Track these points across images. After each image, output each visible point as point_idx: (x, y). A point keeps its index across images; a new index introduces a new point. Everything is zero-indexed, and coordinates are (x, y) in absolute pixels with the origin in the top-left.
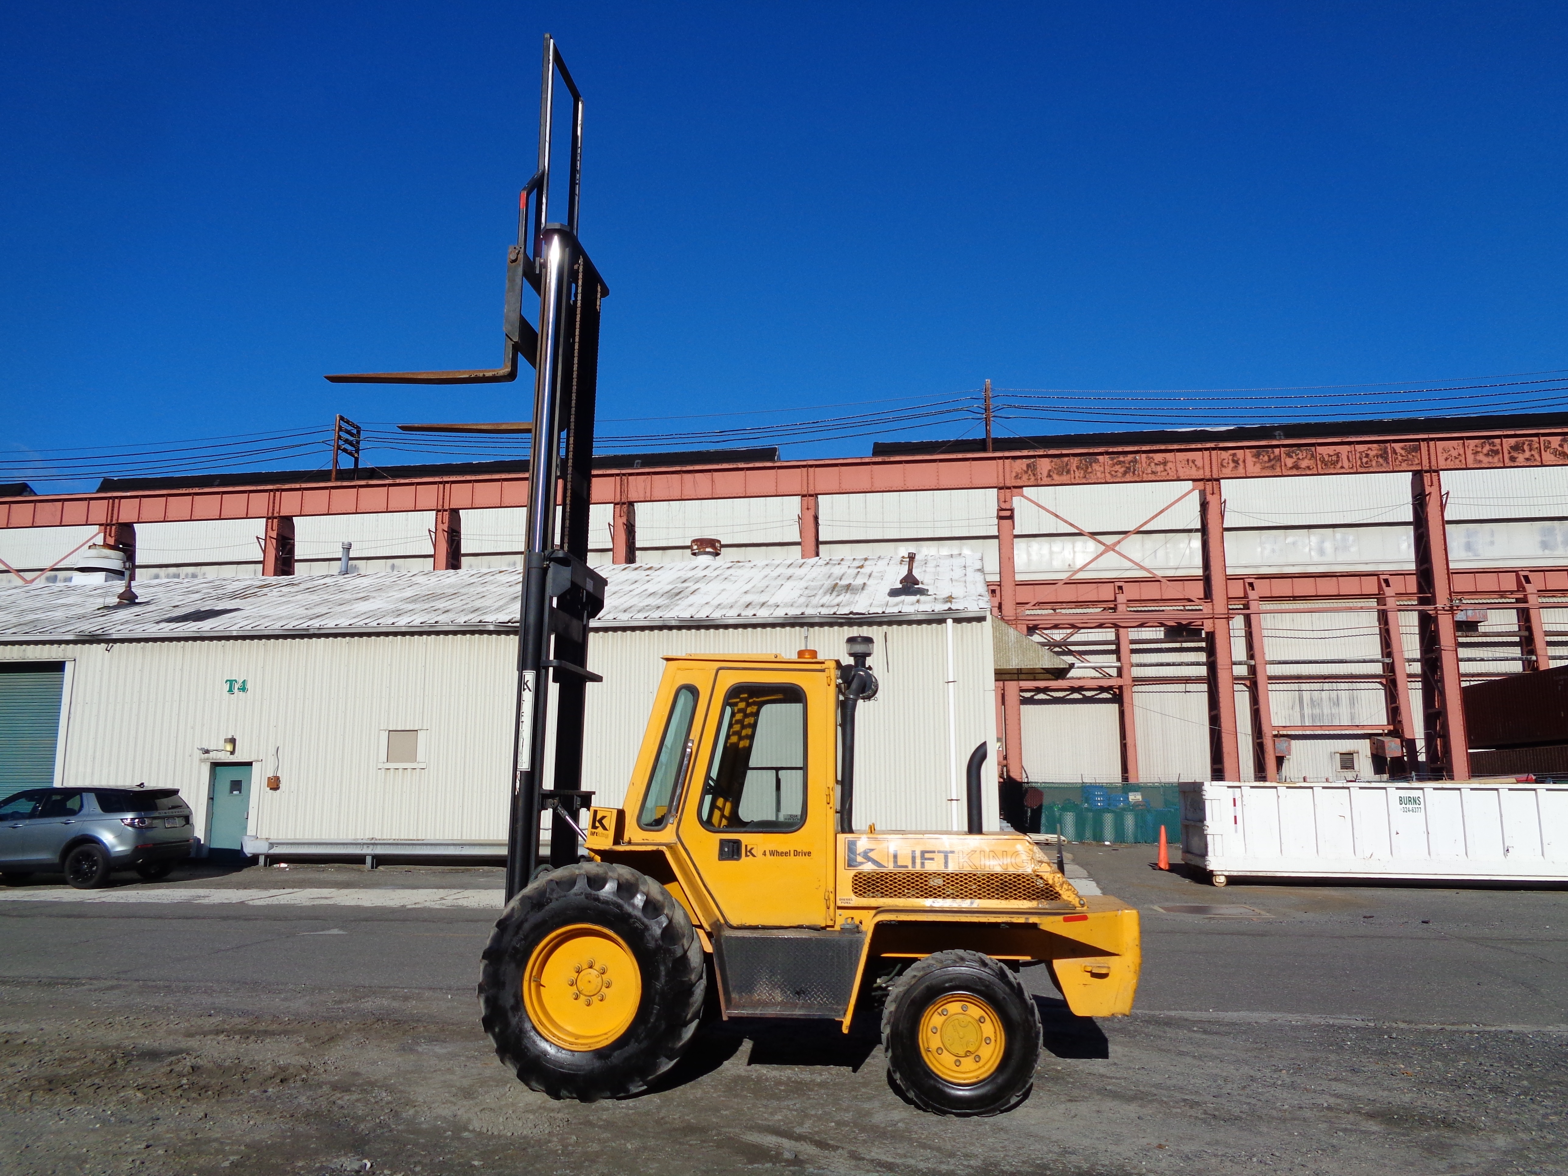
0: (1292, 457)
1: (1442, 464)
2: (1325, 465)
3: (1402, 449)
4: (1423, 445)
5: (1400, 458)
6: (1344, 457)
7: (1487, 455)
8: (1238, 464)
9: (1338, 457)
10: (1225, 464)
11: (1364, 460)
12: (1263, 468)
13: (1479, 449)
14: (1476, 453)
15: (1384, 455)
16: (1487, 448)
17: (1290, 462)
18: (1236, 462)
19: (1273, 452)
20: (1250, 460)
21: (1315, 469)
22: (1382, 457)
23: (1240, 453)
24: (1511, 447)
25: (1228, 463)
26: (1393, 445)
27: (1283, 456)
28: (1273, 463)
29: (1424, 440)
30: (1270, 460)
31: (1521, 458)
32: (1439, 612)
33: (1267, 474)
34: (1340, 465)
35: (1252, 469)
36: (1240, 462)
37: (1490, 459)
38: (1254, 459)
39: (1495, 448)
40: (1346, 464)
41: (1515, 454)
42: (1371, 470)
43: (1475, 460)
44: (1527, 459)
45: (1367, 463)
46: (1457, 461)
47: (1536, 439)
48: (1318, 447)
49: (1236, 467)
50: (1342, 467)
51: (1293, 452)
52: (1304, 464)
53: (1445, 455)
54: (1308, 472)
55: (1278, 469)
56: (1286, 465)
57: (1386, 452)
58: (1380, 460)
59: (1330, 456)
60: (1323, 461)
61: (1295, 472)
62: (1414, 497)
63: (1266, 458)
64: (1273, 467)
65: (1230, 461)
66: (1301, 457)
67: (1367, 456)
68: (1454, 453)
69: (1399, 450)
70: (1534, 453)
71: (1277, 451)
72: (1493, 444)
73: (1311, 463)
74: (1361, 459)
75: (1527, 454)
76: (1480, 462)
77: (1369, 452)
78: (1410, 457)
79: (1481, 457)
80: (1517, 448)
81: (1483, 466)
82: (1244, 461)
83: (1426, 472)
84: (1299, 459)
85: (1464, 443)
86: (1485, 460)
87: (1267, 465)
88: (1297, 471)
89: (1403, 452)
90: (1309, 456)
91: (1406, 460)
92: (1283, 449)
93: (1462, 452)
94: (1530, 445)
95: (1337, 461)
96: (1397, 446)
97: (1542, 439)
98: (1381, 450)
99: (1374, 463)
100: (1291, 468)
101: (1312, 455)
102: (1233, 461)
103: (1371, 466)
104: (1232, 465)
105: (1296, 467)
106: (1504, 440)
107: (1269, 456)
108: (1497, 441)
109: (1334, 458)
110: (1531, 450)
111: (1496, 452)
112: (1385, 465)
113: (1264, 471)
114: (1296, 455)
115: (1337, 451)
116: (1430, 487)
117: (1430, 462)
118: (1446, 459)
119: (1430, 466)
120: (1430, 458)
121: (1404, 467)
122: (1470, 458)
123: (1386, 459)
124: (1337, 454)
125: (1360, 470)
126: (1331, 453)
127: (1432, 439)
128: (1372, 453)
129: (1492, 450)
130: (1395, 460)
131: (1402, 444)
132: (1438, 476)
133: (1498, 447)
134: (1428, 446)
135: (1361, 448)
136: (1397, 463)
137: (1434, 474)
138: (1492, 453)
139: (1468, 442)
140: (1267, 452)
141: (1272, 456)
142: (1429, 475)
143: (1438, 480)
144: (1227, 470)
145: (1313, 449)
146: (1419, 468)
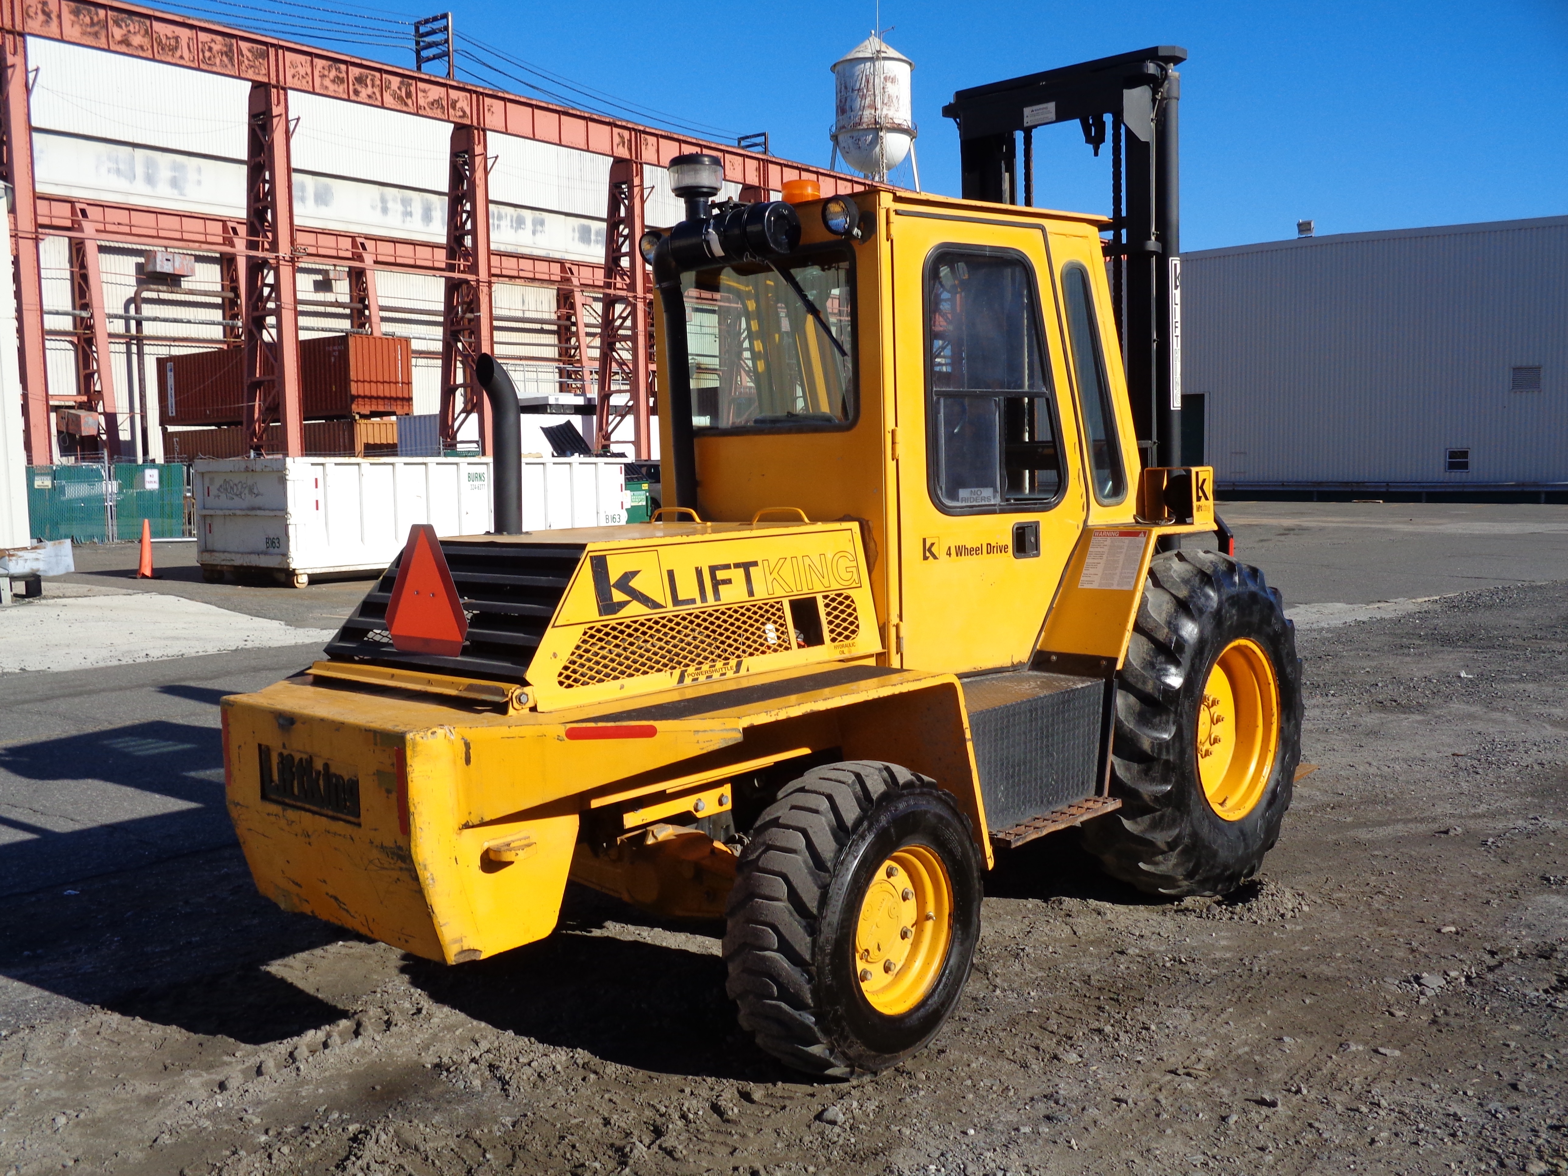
0: (120, 27)
1: (290, 82)
2: (163, 49)
3: (249, 50)
4: (272, 51)
5: (246, 62)
6: (184, 43)
7: (333, 81)
8: (50, 18)
9: (177, 42)
10: (31, 14)
11: (207, 54)
12: (84, 33)
13: (326, 73)
14: (323, 76)
15: (228, 53)
16: (333, 73)
17: (118, 33)
18: (47, 15)
19: (97, 14)
20: (67, 16)
21: (150, 51)
22: (227, 56)
23: (53, 3)
24: (356, 78)
25: (36, 13)
26: (240, 43)
27: (110, 22)
28: (96, 28)
29: (273, 45)
30: (92, 24)
31: (364, 93)
32: (281, 262)
33: (89, 43)
34: (178, 53)
35: (71, 31)
36: (54, 16)
37: (335, 87)
38: (72, 17)
39: (341, 76)
40: (186, 54)
41: (358, 87)
42: (215, 69)
43: (322, 85)
44: (369, 97)
45: (209, 59)
46: (304, 81)
47: (378, 75)
48: (154, 23)
49: (47, 22)
50: (182, 57)
51: (122, 20)
52: (137, 40)
53: (293, 71)
54: (141, 54)
55: (103, 40)
56: (113, 37)
57: (231, 50)
58: (225, 58)
59: (168, 38)
60: (160, 43)
61: (124, 49)
62: (253, 116)
63: (87, 20)
64: (96, 35)
65: (39, 12)
66: (131, 28)
67: (210, 49)
68: (302, 71)
69: (245, 52)
70: (377, 90)
71: (102, 12)
72: (338, 70)
73: (146, 42)
74: (203, 52)
75: (370, 90)
76: (327, 88)
77: (213, 45)
78: (257, 63)
79: (327, 82)
80: (360, 80)
81: (329, 93)
82: (59, 16)
83: (274, 87)
84: (129, 32)
85: (312, 62)
86: (332, 87)
87: (89, 30)
88: (126, 48)
89: (249, 55)
90: (142, 32)
91: (252, 67)
92: (109, 13)
93: (309, 72)
94: (372, 80)
95: (176, 48)
96: (244, 45)
97: (384, 76)
98: (226, 45)
99: (218, 61)
100: (120, 42)
101: (146, 31)
102: (44, 12)
103: (215, 64)
104: (41, 17)
105: (125, 42)
106: (350, 68)
107: (91, 19)
108: (343, 67)
109: (173, 42)
110: (373, 86)
111: (342, 81)
112: (229, 66)
113: (85, 37)
114: (127, 26)
115: (177, 34)
116: (274, 107)
117: (277, 76)
118: (294, 76)
119: (278, 81)
120: (277, 71)
121: (250, 74)
122: (317, 80)
123: (231, 60)
124: (177, 38)
125: (202, 66)
126: (170, 35)
127: (282, 47)
128: (216, 47)
129: (338, 77)
130: (240, 63)
131: (249, 45)
132: (286, 95)
133: (344, 75)
134: (277, 55)
135: (203, 37)
136: (244, 68)
137: (281, 92)
138: (338, 80)
139: (316, 60)
140: (89, 12)
141: (95, 19)
142: (274, 91)
143: (286, 100)
144: (34, 25)
145: (148, 22)
146: (266, 80)
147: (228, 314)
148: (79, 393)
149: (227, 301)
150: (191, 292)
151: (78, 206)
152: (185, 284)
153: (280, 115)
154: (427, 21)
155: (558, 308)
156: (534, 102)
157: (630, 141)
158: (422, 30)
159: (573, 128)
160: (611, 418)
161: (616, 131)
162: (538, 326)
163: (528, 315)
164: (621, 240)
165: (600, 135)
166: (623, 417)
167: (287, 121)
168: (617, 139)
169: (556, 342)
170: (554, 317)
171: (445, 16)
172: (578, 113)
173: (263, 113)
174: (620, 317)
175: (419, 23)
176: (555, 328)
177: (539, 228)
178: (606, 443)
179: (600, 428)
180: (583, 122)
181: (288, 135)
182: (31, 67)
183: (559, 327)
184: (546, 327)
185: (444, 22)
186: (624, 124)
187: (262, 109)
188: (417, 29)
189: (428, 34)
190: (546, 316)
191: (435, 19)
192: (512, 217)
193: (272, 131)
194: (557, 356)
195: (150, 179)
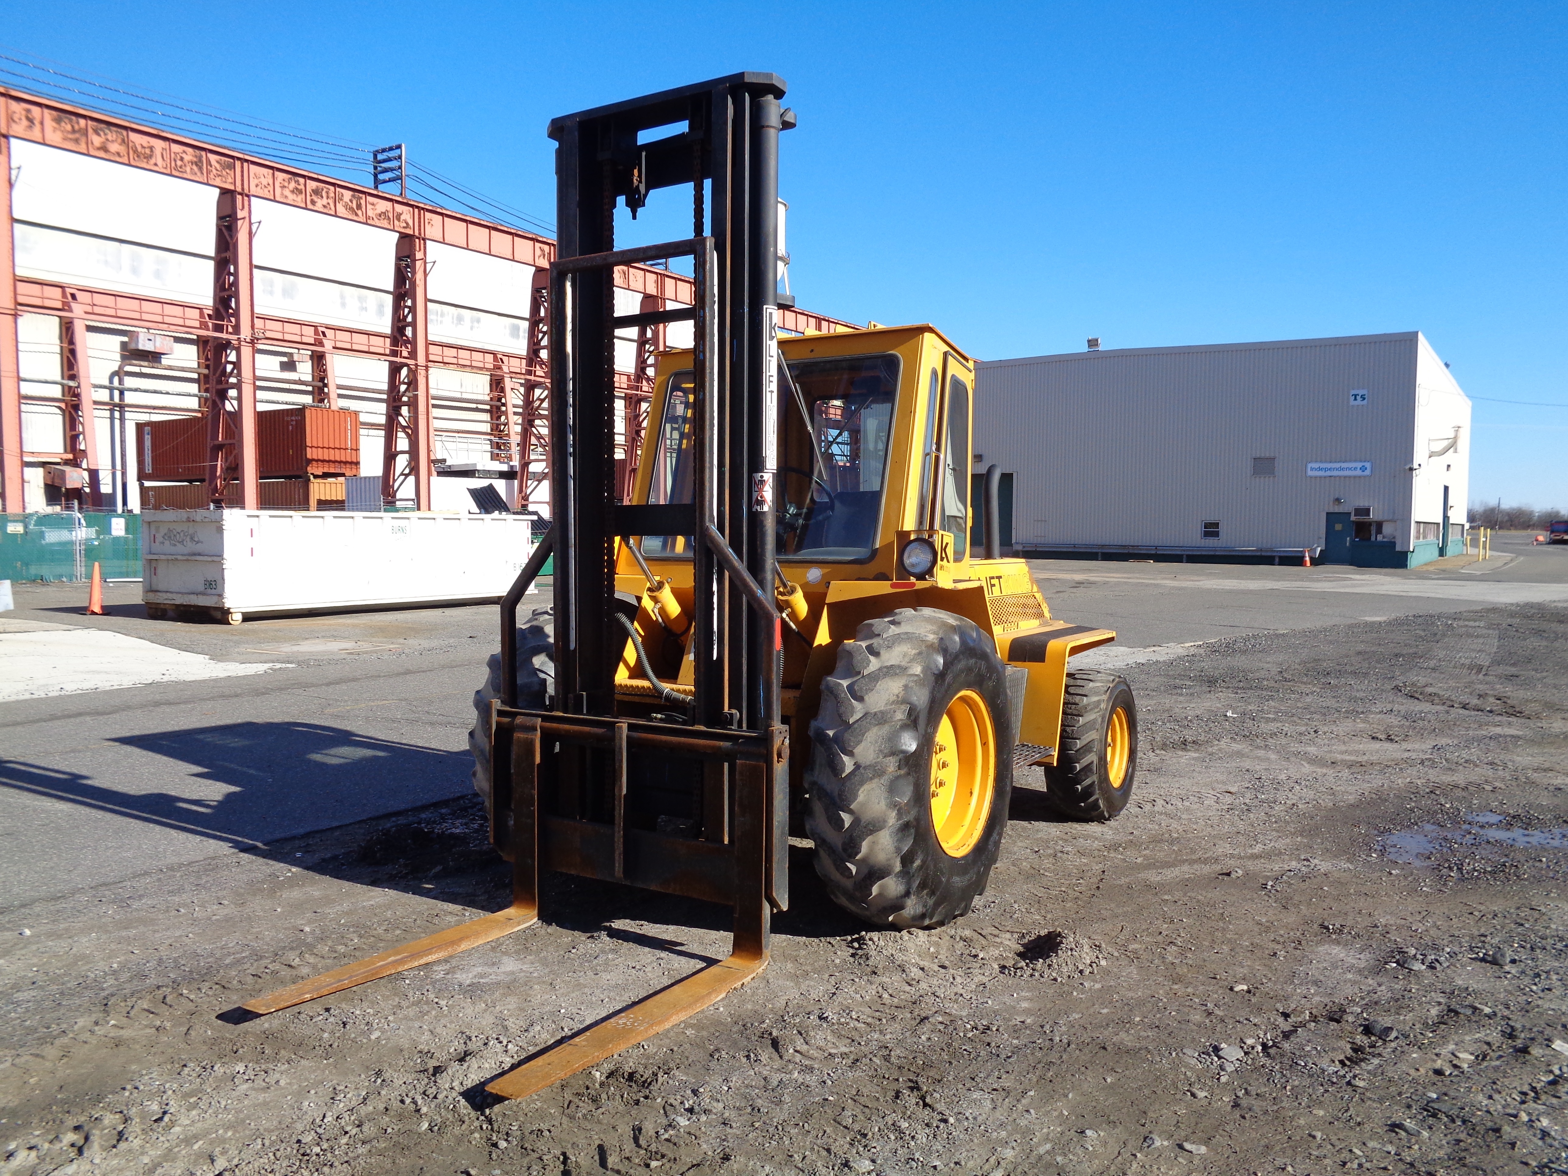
0: (99, 135)
1: (253, 190)
2: (138, 156)
3: (218, 162)
4: (238, 164)
5: (214, 171)
6: (158, 152)
7: (293, 192)
8: (33, 123)
9: (152, 151)
10: (15, 119)
11: (179, 163)
12: (65, 139)
13: (286, 184)
14: (283, 187)
15: (198, 163)
16: (293, 185)
17: (97, 140)
18: (30, 120)
19: (78, 123)
20: (49, 124)
21: (126, 158)
22: (197, 165)
23: (36, 111)
24: (313, 190)
25: (20, 119)
26: (209, 155)
27: (90, 131)
28: (77, 135)
29: (239, 159)
30: (74, 131)
31: (320, 203)
32: (242, 343)
33: (69, 147)
34: (153, 161)
35: (54, 137)
36: (37, 122)
37: (294, 197)
38: (54, 124)
39: (299, 187)
40: (160, 162)
41: (315, 198)
42: (185, 176)
43: (282, 194)
44: (324, 206)
45: (181, 167)
46: (266, 190)
47: (332, 188)
48: (130, 134)
49: (30, 127)
50: (156, 164)
51: (101, 130)
52: (114, 147)
53: (257, 181)
54: (118, 159)
55: (83, 146)
56: (92, 143)
57: (201, 161)
58: (195, 167)
59: (143, 147)
60: (135, 151)
61: (102, 154)
62: (220, 218)
63: (69, 127)
64: (77, 141)
65: (24, 118)
66: (110, 137)
67: (182, 159)
68: (264, 182)
69: (214, 163)
70: (331, 201)
71: (82, 122)
72: (297, 182)
73: (122, 149)
74: (175, 161)
75: (325, 201)
76: (286, 197)
77: (184, 155)
78: (224, 173)
79: (287, 192)
80: (316, 192)
81: (288, 202)
82: (42, 123)
83: (240, 194)
84: (107, 140)
85: (273, 174)
86: (291, 197)
87: (70, 136)
88: (104, 154)
89: (218, 166)
90: (119, 140)
91: (219, 176)
92: (90, 122)
93: (271, 183)
94: (327, 193)
95: (151, 156)
96: (212, 157)
97: (338, 189)
98: (196, 156)
99: (188, 169)
100: (99, 149)
101: (123, 140)
102: (28, 119)
103: (185, 172)
104: (25, 123)
105: (104, 148)
106: (308, 181)
107: (73, 127)
108: (302, 180)
109: (148, 151)
110: (328, 197)
111: (300, 192)
112: (199, 174)
113: (66, 142)
114: (105, 134)
115: (151, 144)
116: (239, 211)
117: (243, 185)
118: (257, 186)
119: (243, 189)
120: (243, 180)
121: (218, 182)
122: (278, 190)
123: (200, 169)
124: (151, 148)
125: (174, 173)
126: (145, 145)
127: (247, 161)
128: (187, 158)
129: (297, 189)
130: (208, 172)
131: (218, 157)
132: (249, 201)
133: (302, 187)
134: (242, 167)
135: (176, 148)
136: (212, 176)
137: (246, 198)
138: (297, 191)
139: (277, 173)
140: (71, 120)
141: (76, 127)
142: (239, 197)
143: (250, 205)
144: (19, 128)
145: (124, 133)
146: (232, 187)
147: (203, 387)
148: (66, 451)
149: (202, 376)
150: (170, 368)
151: (68, 291)
152: (165, 361)
153: (244, 218)
154: (384, 151)
155: (491, 391)
156: (468, 218)
157: (550, 254)
158: (380, 157)
159: (501, 242)
160: (529, 482)
161: (538, 245)
162: (474, 406)
163: (465, 396)
164: (540, 335)
165: (524, 248)
166: (540, 481)
167: (250, 224)
168: (538, 252)
169: (489, 419)
170: (488, 398)
171: (399, 147)
172: (506, 229)
173: (229, 216)
174: (538, 399)
175: (377, 151)
176: (488, 407)
177: (476, 324)
178: (525, 503)
179: (521, 491)
180: (510, 237)
181: (251, 235)
182: (14, 164)
183: (491, 406)
184: (480, 406)
185: (398, 151)
186: (544, 240)
187: (228, 212)
188: (375, 156)
189: (384, 161)
190: (480, 397)
191: (391, 149)
192: (453, 314)
193: (237, 231)
194: (489, 431)
195: (135, 271)
